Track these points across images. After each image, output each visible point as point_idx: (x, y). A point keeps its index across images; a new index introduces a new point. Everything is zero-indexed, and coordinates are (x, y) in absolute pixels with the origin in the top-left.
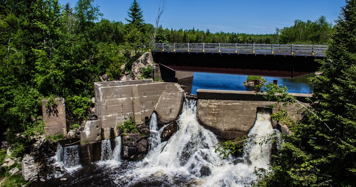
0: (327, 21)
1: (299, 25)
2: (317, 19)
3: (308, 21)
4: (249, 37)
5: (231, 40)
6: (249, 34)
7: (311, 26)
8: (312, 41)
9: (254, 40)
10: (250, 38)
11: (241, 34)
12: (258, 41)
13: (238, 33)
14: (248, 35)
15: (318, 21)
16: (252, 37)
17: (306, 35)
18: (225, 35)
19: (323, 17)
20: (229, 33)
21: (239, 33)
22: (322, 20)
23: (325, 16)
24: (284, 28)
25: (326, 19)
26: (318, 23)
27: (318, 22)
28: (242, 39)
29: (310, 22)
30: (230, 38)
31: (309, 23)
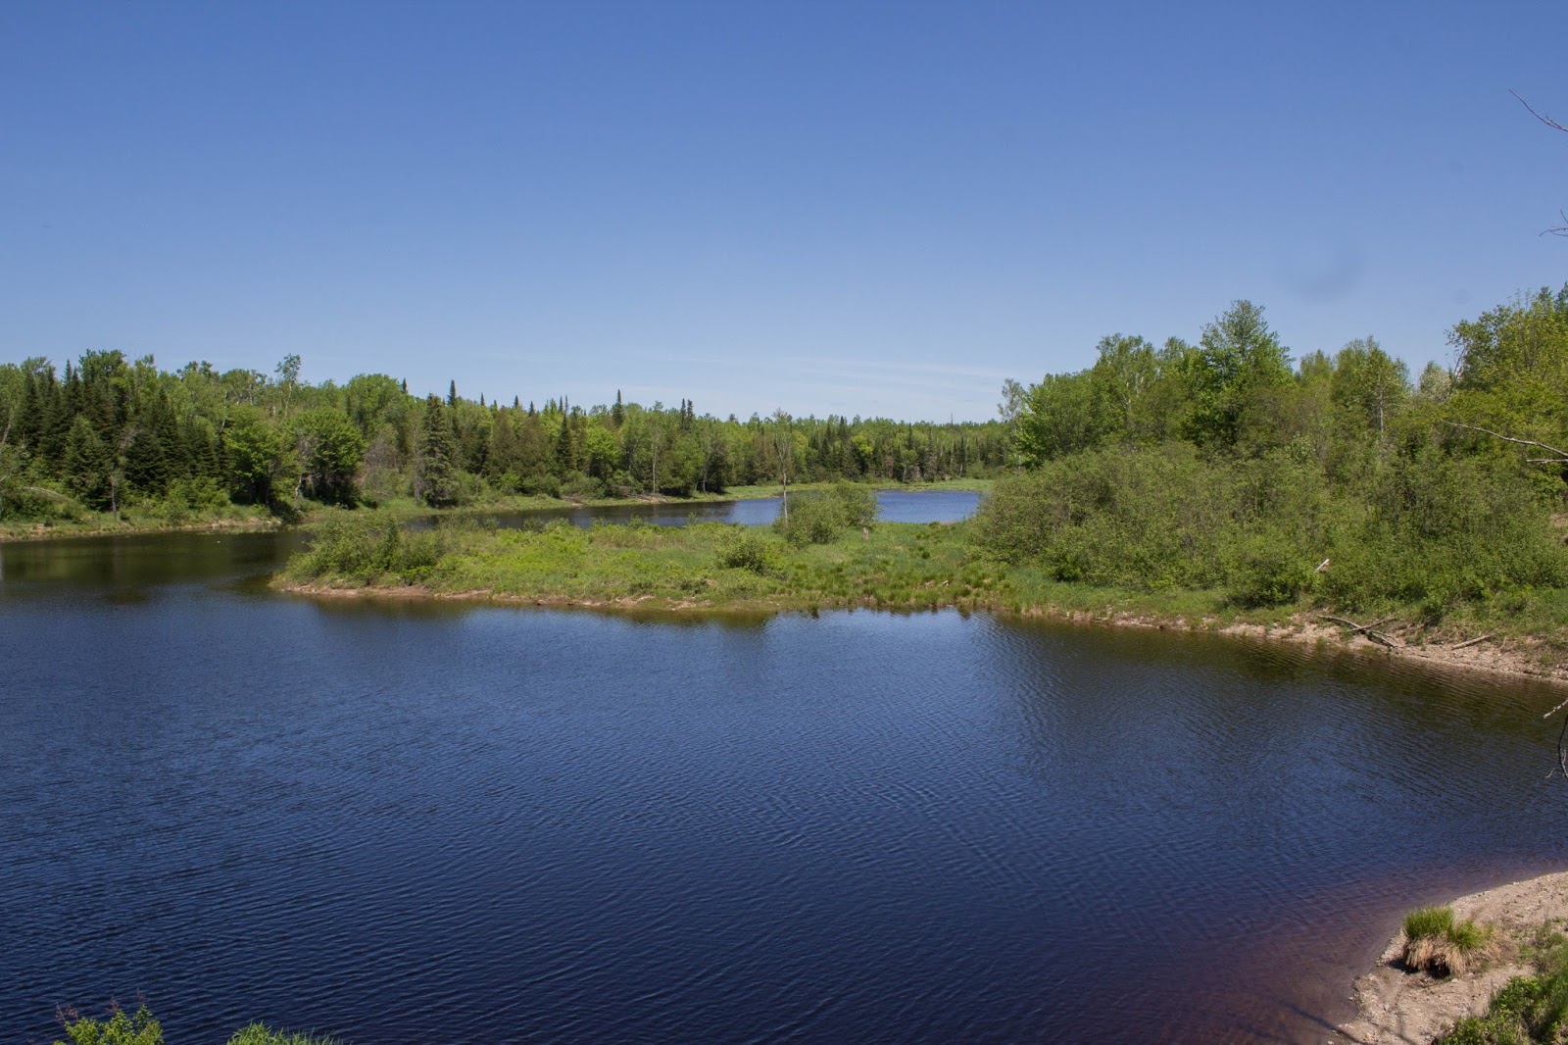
0: (1268, 332)
1: (1122, 356)
2: (1214, 322)
3: (1172, 341)
4: (906, 435)
5: (815, 451)
6: (907, 422)
7: (1185, 364)
8: (1199, 444)
9: (927, 449)
10: (910, 440)
11: (868, 421)
12: (949, 453)
13: (857, 419)
14: (902, 428)
15: (1220, 329)
16: (918, 435)
17: (1159, 411)
18: (792, 427)
19: (1246, 307)
20: (816, 418)
21: (862, 420)
22: (1243, 325)
23: (1255, 304)
24: (1049, 376)
25: (1265, 316)
26: (1226, 343)
27: (1224, 336)
28: (869, 443)
29: (1181, 345)
30: (814, 444)
31: (1174, 353)
